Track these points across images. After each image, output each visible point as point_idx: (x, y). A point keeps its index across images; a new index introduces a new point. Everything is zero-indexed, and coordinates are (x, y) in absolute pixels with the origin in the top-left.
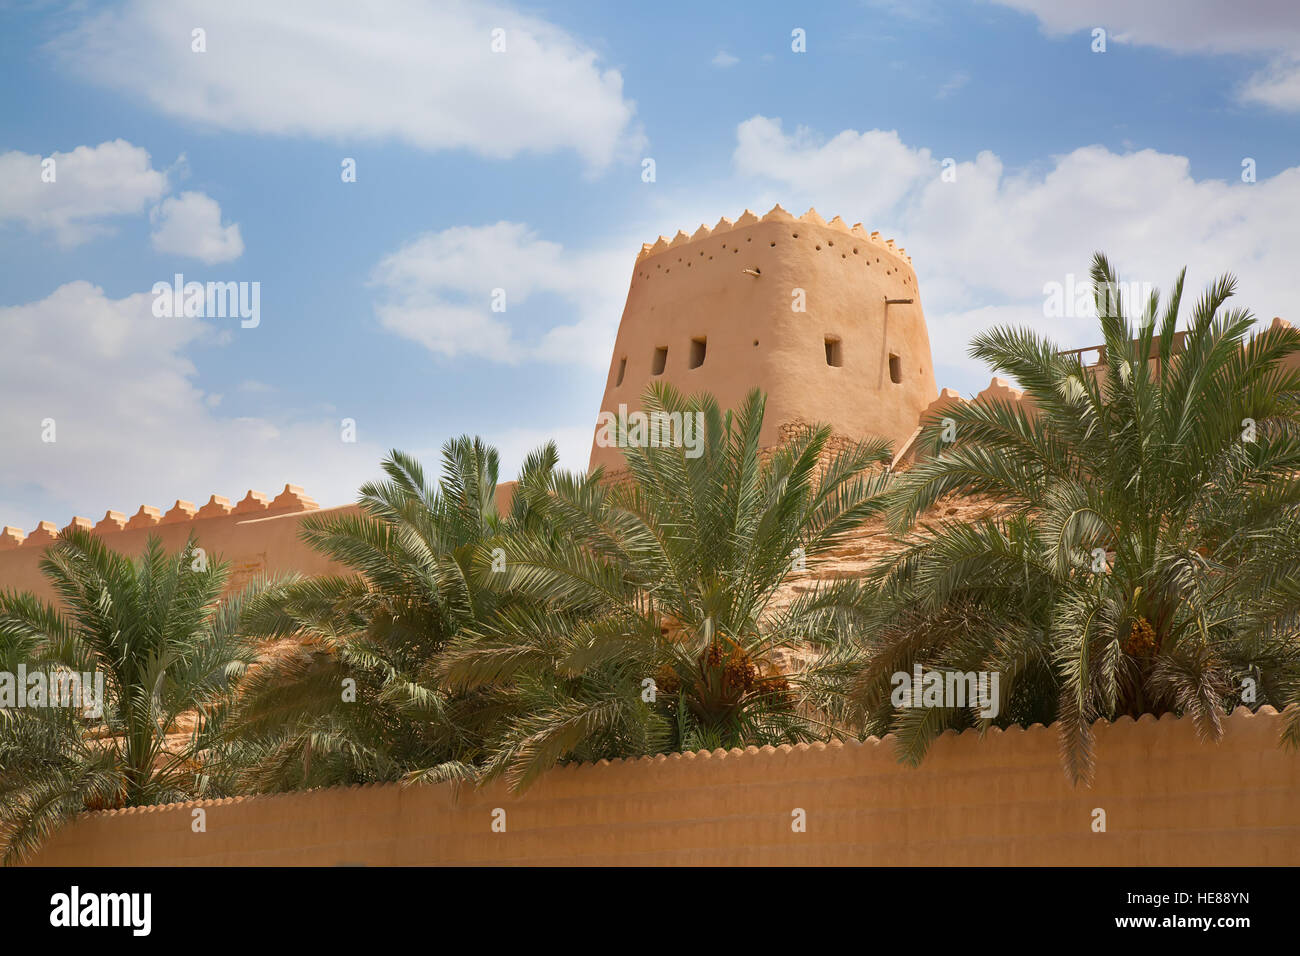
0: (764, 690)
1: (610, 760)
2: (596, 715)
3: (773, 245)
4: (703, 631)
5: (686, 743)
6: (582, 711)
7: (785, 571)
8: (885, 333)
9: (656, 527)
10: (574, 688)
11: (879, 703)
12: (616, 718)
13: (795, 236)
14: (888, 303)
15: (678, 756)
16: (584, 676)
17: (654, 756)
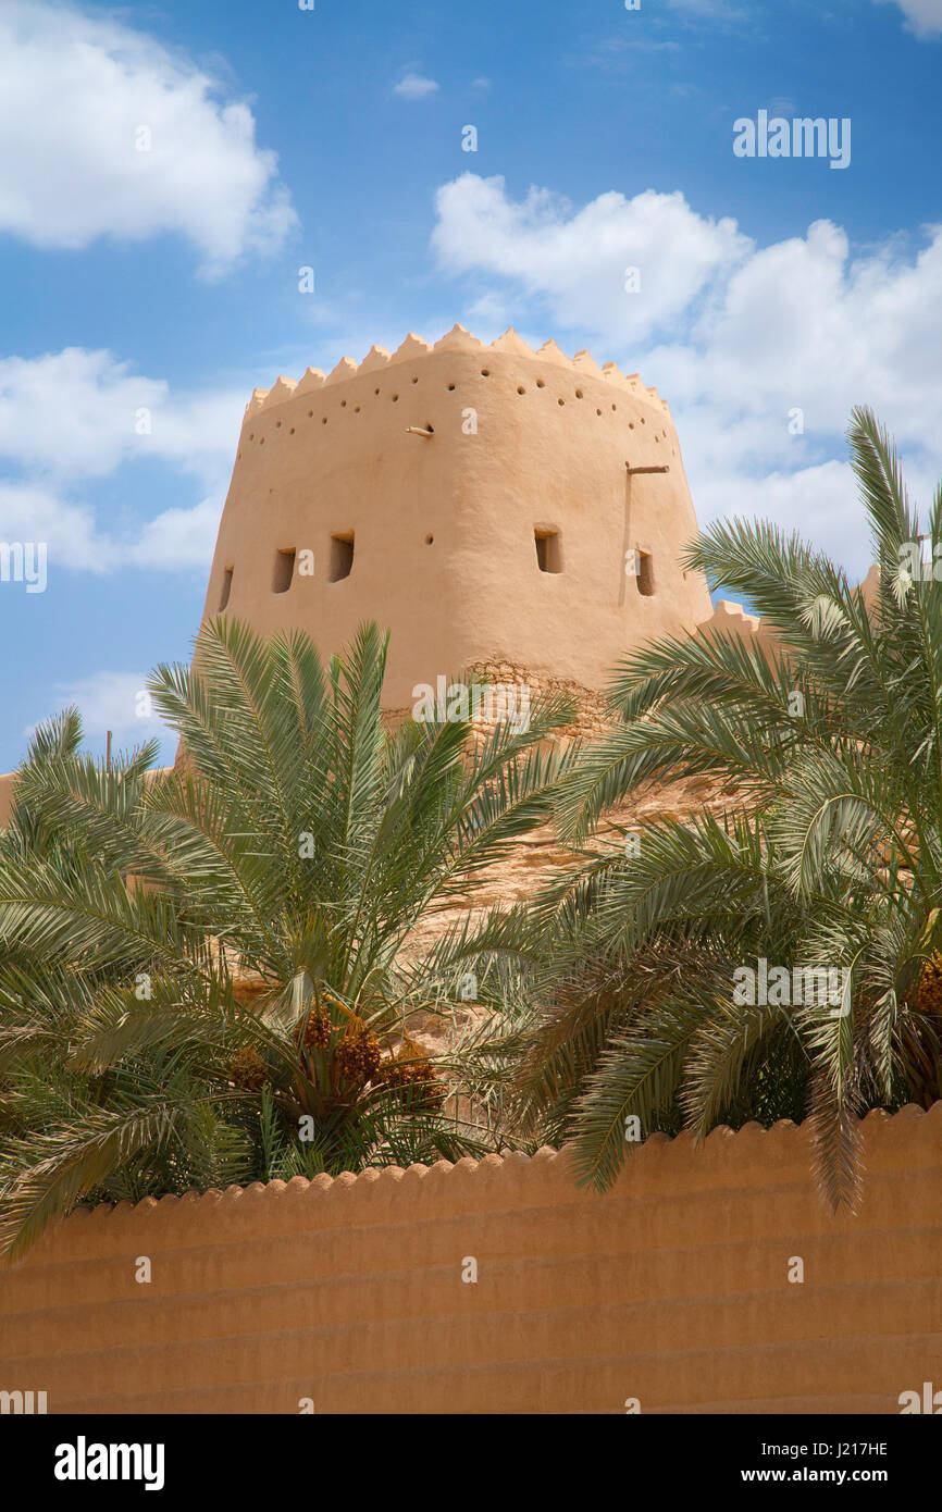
0: (395, 1079)
1: (158, 1198)
2: (133, 1128)
3: (452, 388)
4: (290, 995)
5: (276, 1166)
6: (114, 1124)
7: (426, 898)
8: (627, 516)
9: (220, 840)
10: (104, 1090)
11: (555, 1095)
12: (165, 1135)
13: (485, 374)
14: (631, 472)
15: (260, 1188)
16: (119, 1071)
17: (224, 1189)
